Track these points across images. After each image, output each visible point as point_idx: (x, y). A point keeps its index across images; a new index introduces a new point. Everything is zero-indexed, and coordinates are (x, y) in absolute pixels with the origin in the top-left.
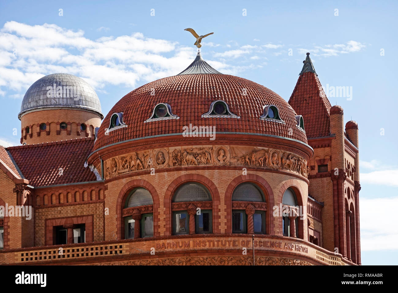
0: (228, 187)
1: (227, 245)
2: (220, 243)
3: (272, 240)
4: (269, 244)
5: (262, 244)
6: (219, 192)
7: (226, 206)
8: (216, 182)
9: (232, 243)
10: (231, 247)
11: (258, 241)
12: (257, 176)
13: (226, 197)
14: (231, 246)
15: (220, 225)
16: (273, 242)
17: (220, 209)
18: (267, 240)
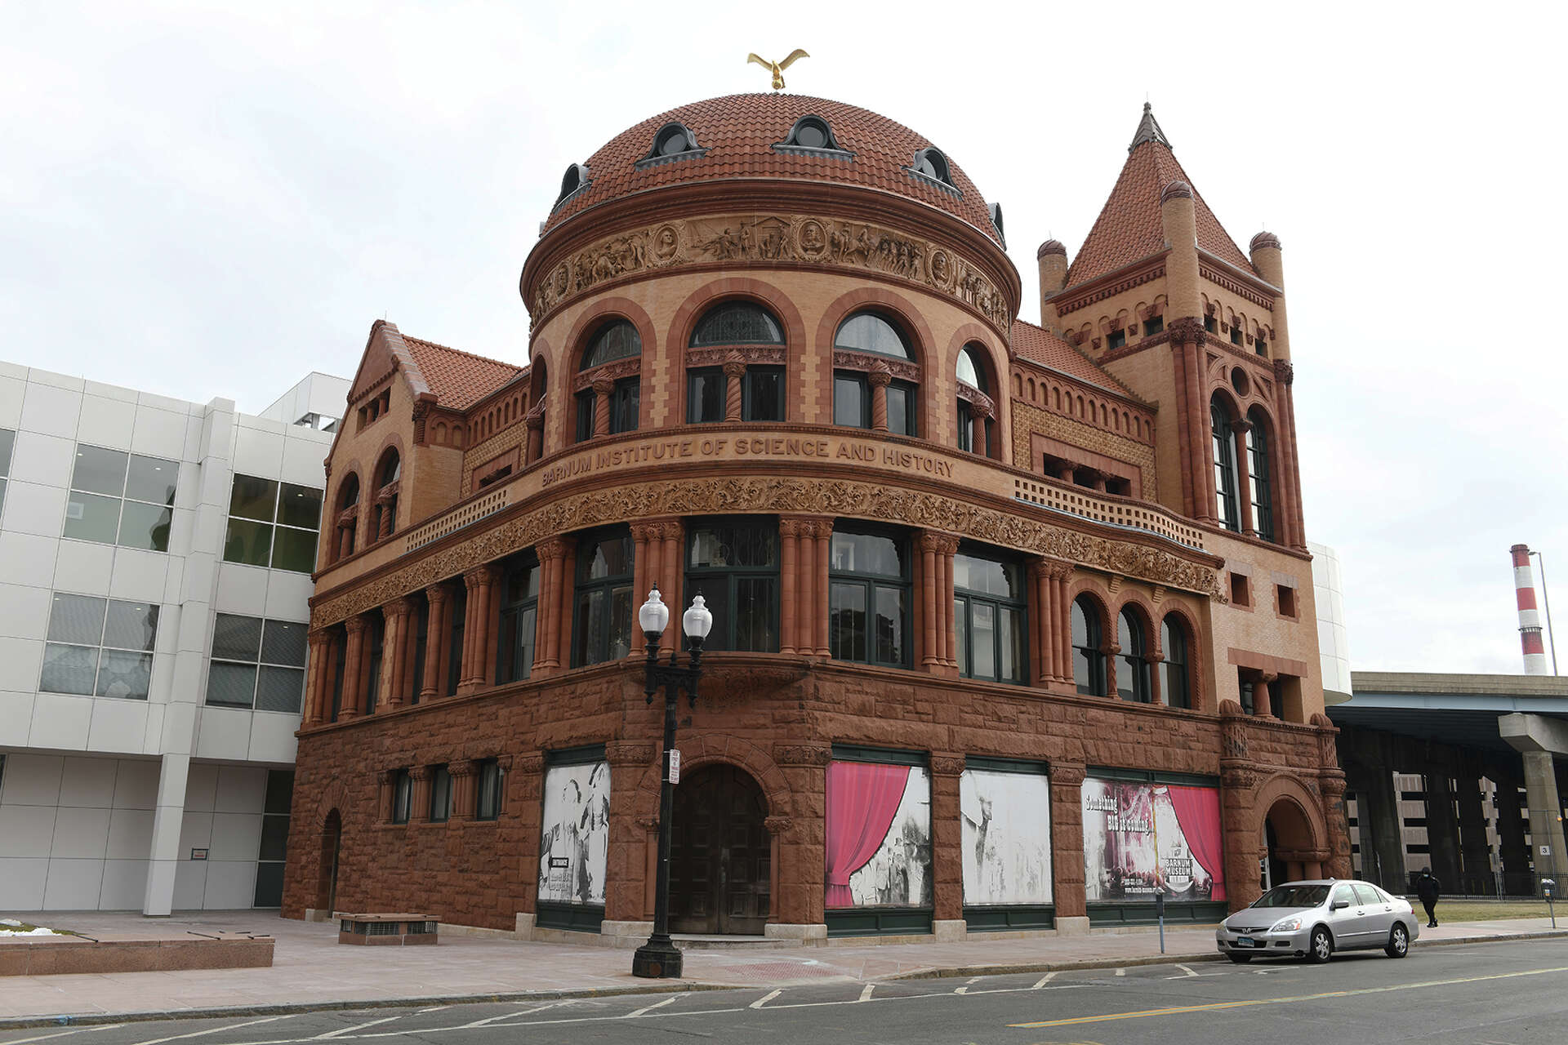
0: (677, 317)
1: (667, 456)
2: (650, 451)
3: (794, 437)
4: (783, 447)
5: (763, 447)
6: (656, 330)
7: (668, 360)
8: (649, 309)
9: (677, 449)
10: (678, 460)
11: (749, 441)
12: (754, 282)
13: (670, 340)
14: (676, 455)
15: (653, 408)
16: (797, 441)
17: (655, 370)
18: (776, 436)
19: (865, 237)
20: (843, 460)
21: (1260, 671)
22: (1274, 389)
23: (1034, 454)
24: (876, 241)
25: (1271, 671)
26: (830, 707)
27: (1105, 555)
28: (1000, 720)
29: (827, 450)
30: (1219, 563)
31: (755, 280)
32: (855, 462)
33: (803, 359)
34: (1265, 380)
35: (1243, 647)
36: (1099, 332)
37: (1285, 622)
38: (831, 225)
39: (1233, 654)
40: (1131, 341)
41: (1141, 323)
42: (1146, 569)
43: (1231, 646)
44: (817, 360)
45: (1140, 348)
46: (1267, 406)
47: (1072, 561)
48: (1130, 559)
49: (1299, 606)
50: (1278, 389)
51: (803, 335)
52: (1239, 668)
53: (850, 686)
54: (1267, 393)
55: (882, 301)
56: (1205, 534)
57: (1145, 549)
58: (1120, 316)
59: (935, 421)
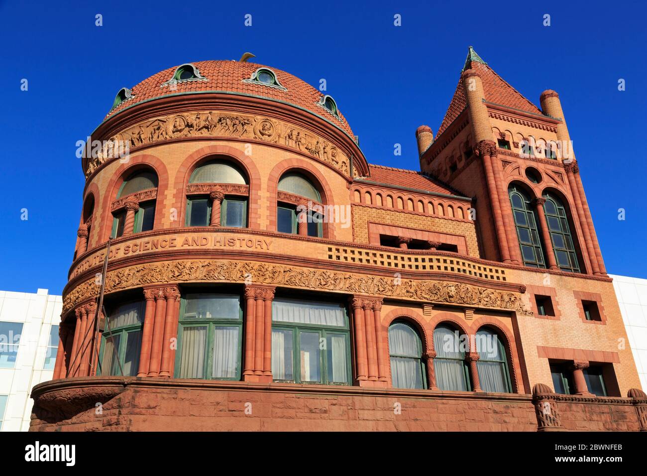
0: (109, 185)
1: (94, 264)
2: (88, 263)
3: (157, 238)
4: (149, 245)
5: (138, 247)
6: (100, 195)
7: (102, 210)
9: (98, 259)
10: (97, 265)
11: (131, 246)
12: (144, 156)
13: (104, 199)
14: (97, 262)
15: (93, 238)
16: (158, 241)
18: (147, 239)
19: (209, 118)
20: (186, 247)
21: (572, 362)
22: (565, 178)
23: (372, 235)
24: (216, 120)
25: (582, 360)
26: (144, 411)
27: (412, 290)
28: (311, 411)
29: (175, 243)
30: (522, 289)
31: (145, 155)
32: (195, 247)
33: (166, 192)
34: (556, 173)
35: (552, 344)
36: (446, 167)
37: (592, 325)
38: (191, 117)
39: (543, 350)
40: (460, 165)
41: (463, 154)
42: (450, 297)
43: (540, 344)
44: (175, 191)
45: (464, 168)
46: (560, 188)
47: (381, 296)
48: (434, 291)
49: (604, 313)
50: (568, 177)
51: (167, 179)
52: (550, 360)
53: (165, 396)
54: (559, 180)
55: (220, 151)
56: (506, 270)
57: (445, 283)
58: (454, 153)
59: (257, 216)
